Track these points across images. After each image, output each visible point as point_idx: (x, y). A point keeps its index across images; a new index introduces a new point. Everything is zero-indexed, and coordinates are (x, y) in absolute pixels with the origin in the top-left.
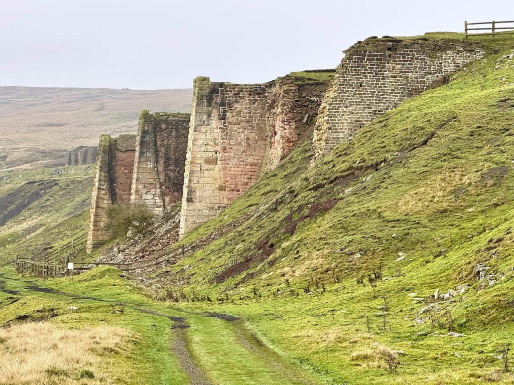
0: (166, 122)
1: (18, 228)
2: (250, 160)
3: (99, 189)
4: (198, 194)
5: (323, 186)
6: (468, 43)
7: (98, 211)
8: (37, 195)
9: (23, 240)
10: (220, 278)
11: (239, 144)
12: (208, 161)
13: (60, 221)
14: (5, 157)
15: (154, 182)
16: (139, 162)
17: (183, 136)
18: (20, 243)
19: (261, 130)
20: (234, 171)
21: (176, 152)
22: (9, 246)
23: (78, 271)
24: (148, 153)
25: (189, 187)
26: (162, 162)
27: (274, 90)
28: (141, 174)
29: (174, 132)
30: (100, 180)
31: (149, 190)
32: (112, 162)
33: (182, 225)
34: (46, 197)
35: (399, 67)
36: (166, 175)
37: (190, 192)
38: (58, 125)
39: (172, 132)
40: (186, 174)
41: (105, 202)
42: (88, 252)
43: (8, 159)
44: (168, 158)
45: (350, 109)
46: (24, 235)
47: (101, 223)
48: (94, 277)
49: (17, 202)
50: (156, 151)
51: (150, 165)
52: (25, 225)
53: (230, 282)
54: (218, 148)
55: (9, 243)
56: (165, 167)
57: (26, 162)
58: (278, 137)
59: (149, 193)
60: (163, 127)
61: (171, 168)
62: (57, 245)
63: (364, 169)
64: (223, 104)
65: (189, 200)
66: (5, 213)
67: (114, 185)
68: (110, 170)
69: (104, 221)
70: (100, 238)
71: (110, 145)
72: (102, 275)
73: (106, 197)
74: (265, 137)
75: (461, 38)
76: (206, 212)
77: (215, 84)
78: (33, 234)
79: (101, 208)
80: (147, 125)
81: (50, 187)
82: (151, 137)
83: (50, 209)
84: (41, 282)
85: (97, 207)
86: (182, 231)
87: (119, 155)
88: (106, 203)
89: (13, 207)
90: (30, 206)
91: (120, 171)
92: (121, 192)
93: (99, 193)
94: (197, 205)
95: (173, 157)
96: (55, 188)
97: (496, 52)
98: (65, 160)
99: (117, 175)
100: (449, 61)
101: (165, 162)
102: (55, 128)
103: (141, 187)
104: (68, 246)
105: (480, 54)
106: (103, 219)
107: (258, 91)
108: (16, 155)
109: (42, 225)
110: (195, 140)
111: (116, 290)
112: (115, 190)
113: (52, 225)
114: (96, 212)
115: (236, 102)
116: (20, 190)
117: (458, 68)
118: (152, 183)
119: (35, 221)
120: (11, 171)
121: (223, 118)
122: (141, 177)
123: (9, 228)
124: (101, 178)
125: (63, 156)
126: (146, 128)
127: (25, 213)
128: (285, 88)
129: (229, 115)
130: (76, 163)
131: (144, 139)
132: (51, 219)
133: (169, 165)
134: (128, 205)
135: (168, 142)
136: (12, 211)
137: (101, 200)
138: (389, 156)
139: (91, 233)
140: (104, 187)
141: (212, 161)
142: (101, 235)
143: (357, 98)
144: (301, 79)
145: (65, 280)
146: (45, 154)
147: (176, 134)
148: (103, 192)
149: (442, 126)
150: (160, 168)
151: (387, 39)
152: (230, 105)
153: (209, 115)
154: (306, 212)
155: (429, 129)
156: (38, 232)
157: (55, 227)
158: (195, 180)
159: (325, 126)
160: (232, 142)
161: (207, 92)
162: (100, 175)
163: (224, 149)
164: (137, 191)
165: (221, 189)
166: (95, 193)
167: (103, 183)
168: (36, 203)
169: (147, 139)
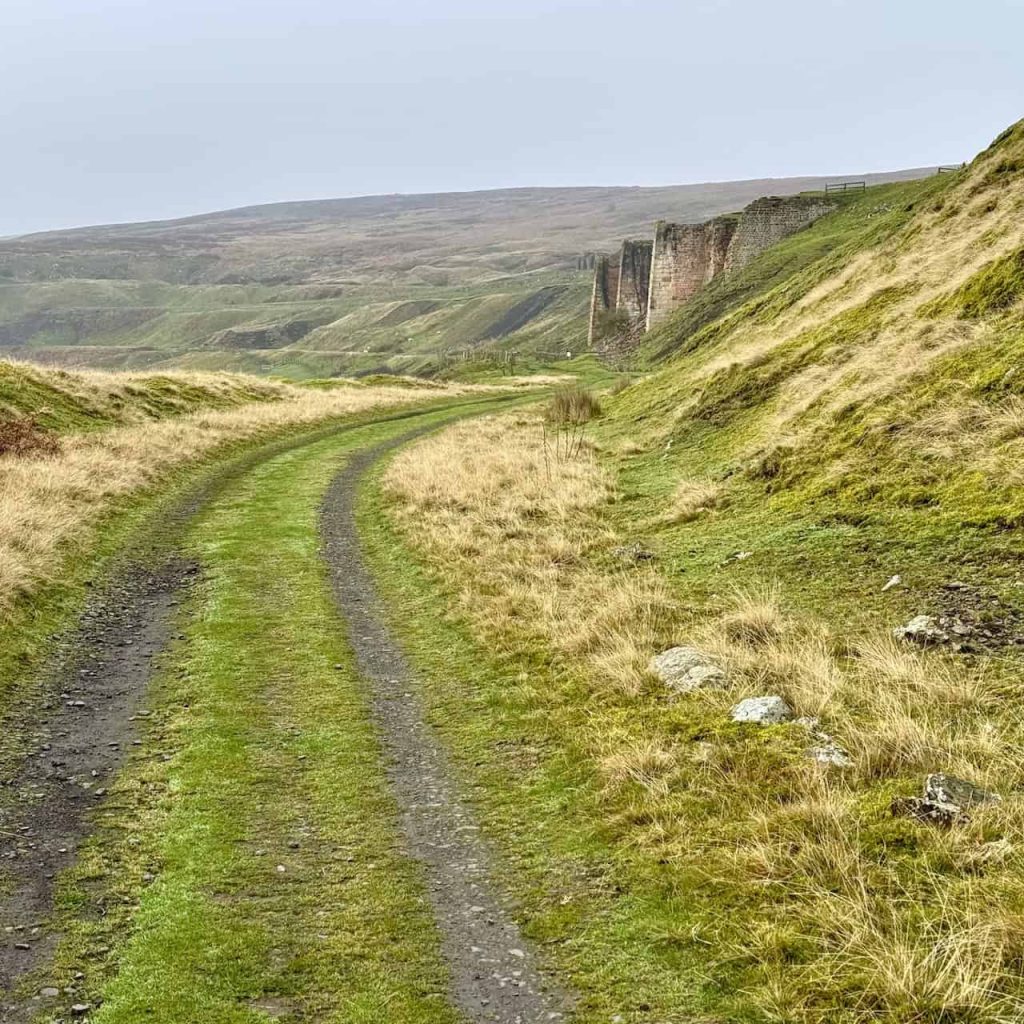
0: (641, 247)
1: (538, 326)
2: (695, 278)
3: (596, 297)
4: (658, 303)
5: (718, 301)
6: (827, 199)
7: (595, 313)
8: (551, 298)
9: (541, 336)
10: (653, 359)
11: (687, 267)
12: (664, 280)
13: (569, 320)
14: (525, 262)
16: (622, 278)
18: (539, 338)
19: (702, 257)
20: (684, 286)
22: (531, 341)
23: (573, 357)
24: (628, 271)
25: (652, 298)
26: (638, 278)
27: (711, 228)
28: (623, 286)
29: (647, 255)
31: (629, 299)
32: (605, 275)
33: (648, 325)
34: (559, 300)
35: (780, 217)
36: (642, 287)
37: (652, 302)
38: (571, 228)
39: (645, 255)
40: (650, 289)
41: (601, 306)
42: (589, 344)
43: (528, 264)
44: (643, 275)
45: (748, 247)
46: (542, 332)
47: (597, 323)
48: (580, 360)
49: (536, 305)
50: (634, 270)
51: (630, 280)
52: (542, 324)
53: (658, 361)
54: (672, 270)
55: (531, 338)
56: (640, 281)
57: (544, 266)
58: (712, 262)
59: (629, 301)
60: (639, 251)
61: (645, 281)
62: (567, 340)
63: (742, 291)
64: (674, 239)
65: (652, 307)
66: (527, 314)
67: (607, 293)
70: (596, 335)
71: (604, 263)
72: (586, 358)
73: (601, 303)
74: (704, 261)
75: (822, 196)
76: (663, 315)
77: (668, 225)
78: (549, 331)
79: (598, 311)
80: (627, 250)
81: (562, 292)
82: (630, 259)
83: (561, 310)
84: (550, 365)
85: (595, 310)
86: (647, 329)
87: (610, 270)
88: (601, 308)
89: (532, 309)
90: (546, 308)
91: (611, 282)
92: (610, 299)
93: (596, 300)
94: (658, 311)
96: (566, 292)
97: (845, 205)
98: (576, 263)
99: (608, 285)
100: (814, 212)
101: (641, 278)
102: (568, 231)
103: (623, 296)
104: (575, 340)
105: (834, 207)
107: (700, 229)
108: (534, 259)
109: (555, 324)
110: (655, 265)
111: (590, 367)
112: (607, 297)
113: (564, 323)
115: (685, 237)
116: (539, 294)
117: (820, 217)
118: (631, 293)
119: (551, 320)
120: (530, 275)
121: (674, 249)
122: (624, 288)
123: (530, 327)
124: (597, 288)
125: (574, 259)
126: (627, 252)
127: (542, 314)
128: (717, 227)
129: (678, 246)
130: (585, 267)
131: (625, 259)
132: (563, 319)
133: (644, 279)
134: (614, 311)
135: (643, 262)
136: (532, 312)
137: (597, 305)
138: (756, 282)
139: (590, 330)
140: (600, 295)
141: (667, 280)
142: (597, 332)
143: (752, 240)
144: (728, 220)
145: (564, 362)
146: (559, 257)
148: (599, 299)
149: (786, 264)
150: (638, 282)
151: (774, 199)
152: (680, 239)
153: (665, 247)
154: (706, 318)
155: (780, 265)
156: (552, 329)
157: (566, 325)
158: (656, 293)
159: (731, 259)
160: (681, 266)
161: (663, 230)
163: (676, 271)
164: (621, 300)
165: (674, 299)
166: (593, 300)
167: (598, 292)
168: (551, 305)
169: (627, 261)
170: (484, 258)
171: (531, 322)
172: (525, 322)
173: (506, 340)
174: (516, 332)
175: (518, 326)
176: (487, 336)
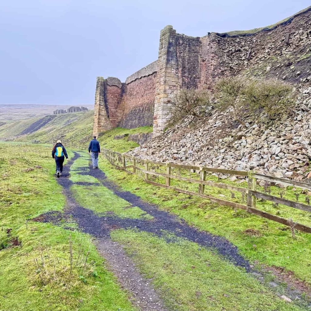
0: (183, 38)
3: (100, 105)
7: (100, 117)
8: (50, 120)
13: (62, 127)
15: (176, 85)
17: (193, 52)
18: (48, 134)
21: (188, 63)
22: (44, 136)
24: (172, 61)
26: (180, 69)
28: (168, 77)
29: (188, 47)
30: (100, 100)
31: (173, 91)
32: (105, 91)
34: (53, 120)
36: (183, 80)
39: (186, 47)
41: (103, 112)
44: (184, 67)
46: (49, 132)
47: (101, 123)
49: (43, 122)
50: (177, 61)
51: (174, 71)
52: (48, 129)
55: (44, 134)
56: (182, 74)
59: (172, 93)
60: (181, 42)
61: (186, 75)
67: (107, 103)
68: (104, 95)
69: (103, 122)
70: (102, 131)
71: (104, 82)
73: (104, 109)
78: (52, 131)
79: (101, 115)
80: (171, 38)
81: (54, 117)
82: (174, 48)
83: (56, 123)
85: (99, 115)
90: (48, 123)
91: (109, 96)
92: (110, 107)
93: (100, 107)
95: (187, 67)
96: (56, 117)
99: (108, 98)
101: (182, 70)
103: (167, 88)
106: (103, 121)
112: (107, 106)
114: (99, 117)
116: (44, 118)
118: (175, 85)
119: (51, 127)
122: (168, 80)
123: (42, 130)
124: (101, 99)
126: (171, 41)
127: (47, 125)
131: (169, 50)
132: (58, 126)
133: (185, 72)
135: (184, 54)
136: (42, 124)
137: (101, 111)
139: (97, 128)
140: (102, 104)
142: (102, 129)
147: (189, 49)
148: (102, 107)
150: (180, 74)
156: (54, 131)
162: (100, 98)
167: (101, 102)
168: (50, 122)
169: (171, 49)
170: (23, 114)
171: (42, 128)
172: (39, 128)
173: (31, 135)
174: (36, 132)
175: (37, 130)
176: (23, 133)
